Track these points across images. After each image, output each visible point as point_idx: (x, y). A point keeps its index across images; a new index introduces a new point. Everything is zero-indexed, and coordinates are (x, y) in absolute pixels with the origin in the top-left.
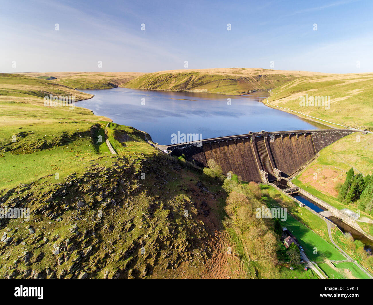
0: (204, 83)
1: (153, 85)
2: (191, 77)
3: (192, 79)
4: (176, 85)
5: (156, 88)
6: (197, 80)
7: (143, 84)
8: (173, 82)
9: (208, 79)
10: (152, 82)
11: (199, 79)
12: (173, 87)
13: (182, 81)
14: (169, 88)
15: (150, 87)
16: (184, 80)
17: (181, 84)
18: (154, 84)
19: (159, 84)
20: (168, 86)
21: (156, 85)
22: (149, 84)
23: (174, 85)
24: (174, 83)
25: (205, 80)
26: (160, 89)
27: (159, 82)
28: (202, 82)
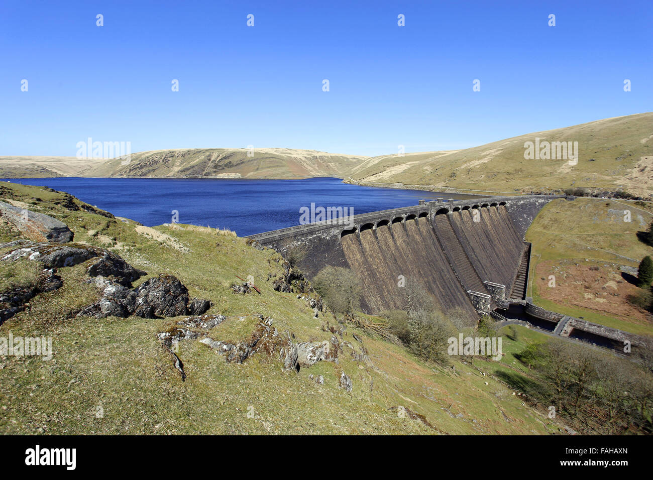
0: (235, 164)
1: (138, 169)
2: (210, 155)
3: (213, 159)
4: (184, 168)
5: (145, 175)
6: (221, 159)
7: (118, 169)
8: (178, 164)
9: (239, 157)
10: (137, 165)
11: (225, 158)
12: (178, 172)
13: (195, 162)
14: (170, 173)
15: (132, 173)
16: (197, 160)
17: (193, 167)
18: (141, 167)
19: (151, 168)
20: (170, 171)
21: (144, 170)
22: (132, 168)
23: (179, 168)
24: (180, 166)
25: (234, 160)
26: (154, 177)
27: (151, 165)
28: (230, 162)
